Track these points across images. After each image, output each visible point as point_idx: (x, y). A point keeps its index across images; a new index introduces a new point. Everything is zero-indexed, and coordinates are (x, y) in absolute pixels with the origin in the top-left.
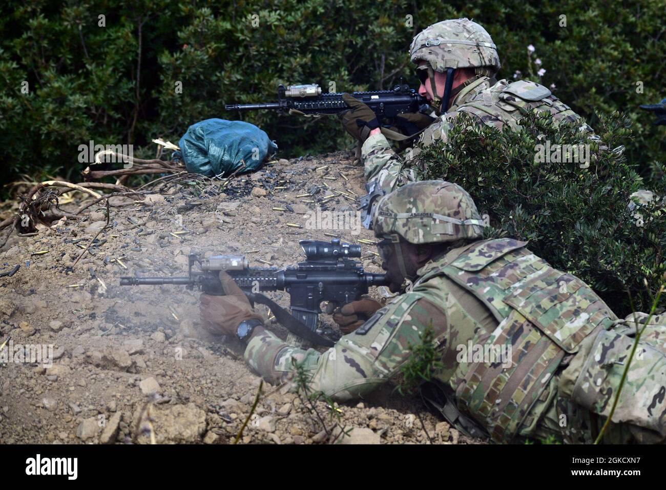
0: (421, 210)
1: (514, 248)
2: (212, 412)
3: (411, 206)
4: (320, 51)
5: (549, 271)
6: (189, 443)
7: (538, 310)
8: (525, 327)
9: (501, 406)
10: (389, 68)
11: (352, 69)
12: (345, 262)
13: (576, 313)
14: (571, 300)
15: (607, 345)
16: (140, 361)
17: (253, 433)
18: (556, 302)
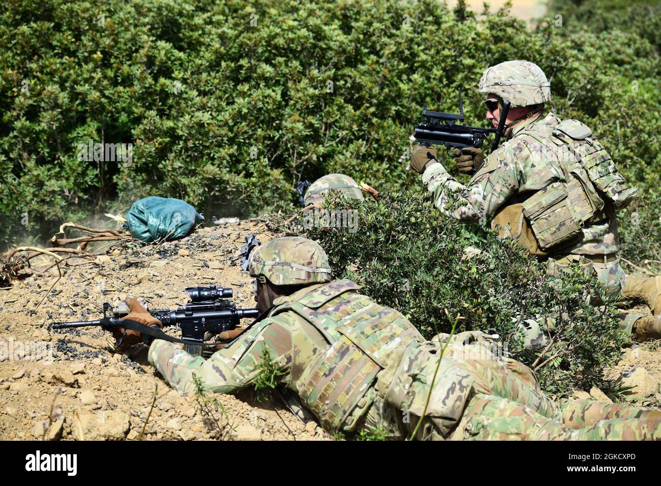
0: (283, 260)
1: (350, 288)
2: (134, 416)
3: (276, 256)
4: (244, 143)
5: (374, 306)
6: (115, 439)
7: (362, 336)
8: (351, 349)
9: (329, 406)
10: (300, 155)
11: (272, 157)
12: (222, 301)
13: (392, 337)
14: (389, 327)
15: (413, 358)
16: (81, 378)
17: (165, 431)
18: (376, 329)
